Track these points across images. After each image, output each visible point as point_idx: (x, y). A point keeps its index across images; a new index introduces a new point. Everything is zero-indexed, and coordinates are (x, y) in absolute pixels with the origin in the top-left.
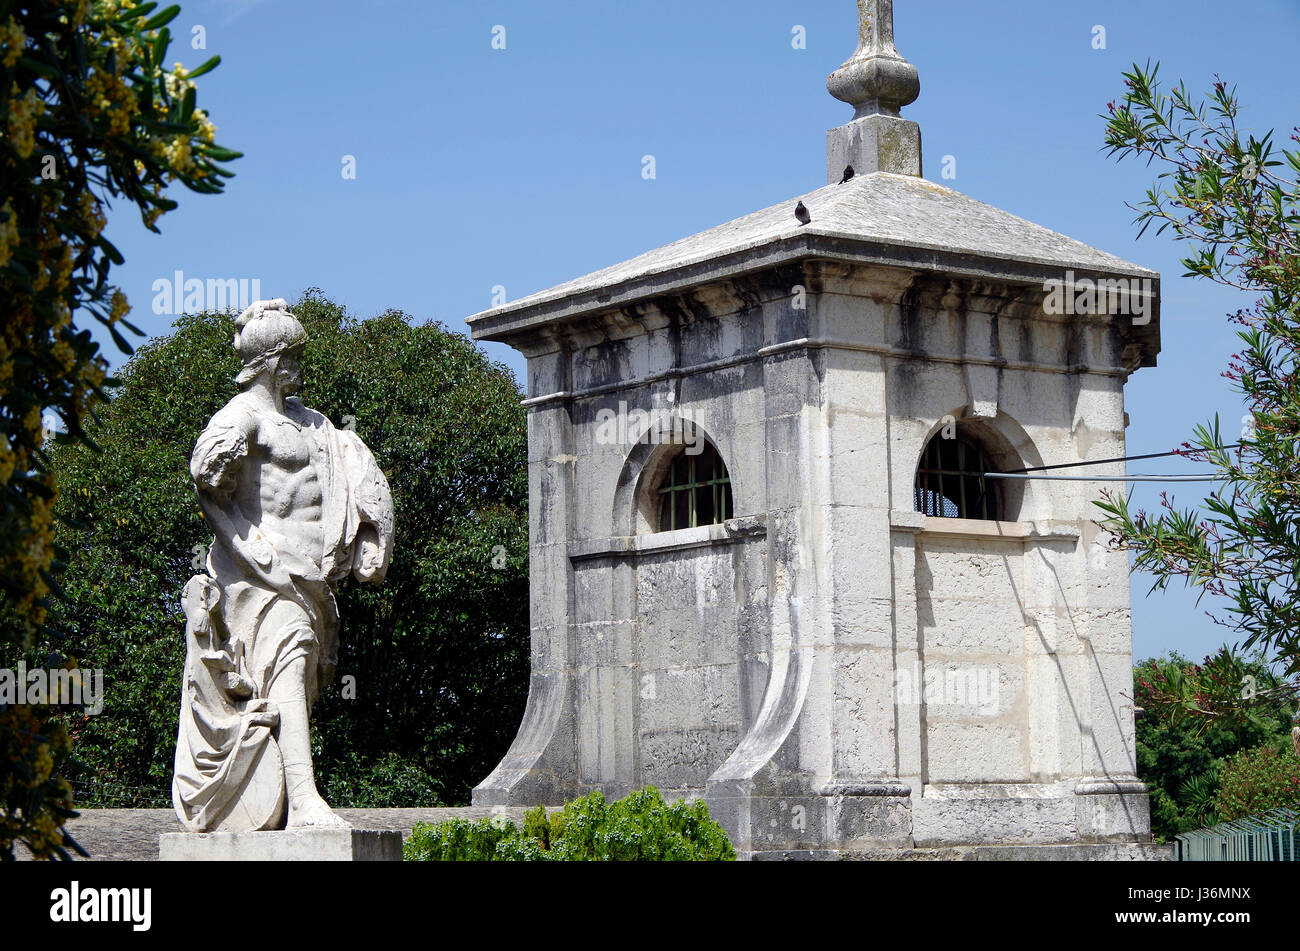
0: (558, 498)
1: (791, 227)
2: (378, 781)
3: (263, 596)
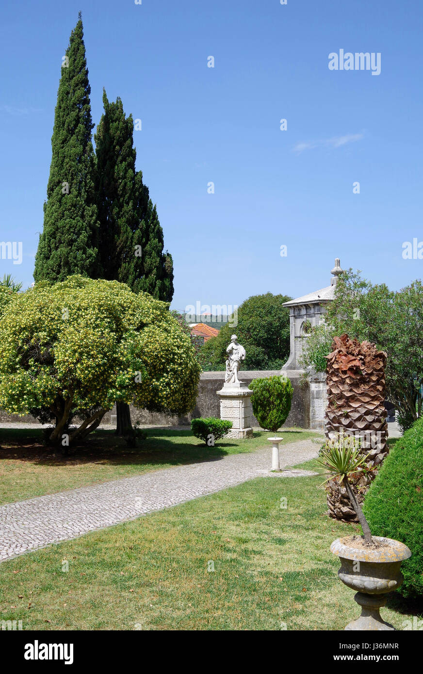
0: (293, 329)
1: (317, 298)
2: (276, 363)
3: (233, 362)
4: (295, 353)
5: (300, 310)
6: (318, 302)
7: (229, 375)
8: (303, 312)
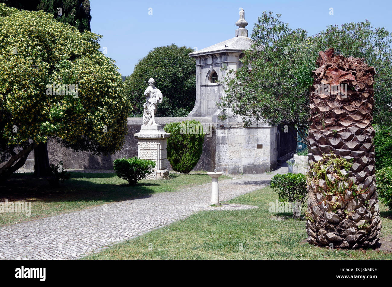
0: (199, 78)
1: (225, 48)
2: (180, 111)
3: (151, 105)
4: (201, 102)
5: (206, 60)
6: (225, 51)
7: (146, 117)
8: (210, 61)
